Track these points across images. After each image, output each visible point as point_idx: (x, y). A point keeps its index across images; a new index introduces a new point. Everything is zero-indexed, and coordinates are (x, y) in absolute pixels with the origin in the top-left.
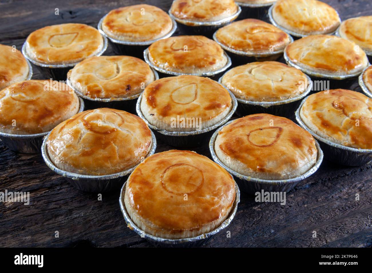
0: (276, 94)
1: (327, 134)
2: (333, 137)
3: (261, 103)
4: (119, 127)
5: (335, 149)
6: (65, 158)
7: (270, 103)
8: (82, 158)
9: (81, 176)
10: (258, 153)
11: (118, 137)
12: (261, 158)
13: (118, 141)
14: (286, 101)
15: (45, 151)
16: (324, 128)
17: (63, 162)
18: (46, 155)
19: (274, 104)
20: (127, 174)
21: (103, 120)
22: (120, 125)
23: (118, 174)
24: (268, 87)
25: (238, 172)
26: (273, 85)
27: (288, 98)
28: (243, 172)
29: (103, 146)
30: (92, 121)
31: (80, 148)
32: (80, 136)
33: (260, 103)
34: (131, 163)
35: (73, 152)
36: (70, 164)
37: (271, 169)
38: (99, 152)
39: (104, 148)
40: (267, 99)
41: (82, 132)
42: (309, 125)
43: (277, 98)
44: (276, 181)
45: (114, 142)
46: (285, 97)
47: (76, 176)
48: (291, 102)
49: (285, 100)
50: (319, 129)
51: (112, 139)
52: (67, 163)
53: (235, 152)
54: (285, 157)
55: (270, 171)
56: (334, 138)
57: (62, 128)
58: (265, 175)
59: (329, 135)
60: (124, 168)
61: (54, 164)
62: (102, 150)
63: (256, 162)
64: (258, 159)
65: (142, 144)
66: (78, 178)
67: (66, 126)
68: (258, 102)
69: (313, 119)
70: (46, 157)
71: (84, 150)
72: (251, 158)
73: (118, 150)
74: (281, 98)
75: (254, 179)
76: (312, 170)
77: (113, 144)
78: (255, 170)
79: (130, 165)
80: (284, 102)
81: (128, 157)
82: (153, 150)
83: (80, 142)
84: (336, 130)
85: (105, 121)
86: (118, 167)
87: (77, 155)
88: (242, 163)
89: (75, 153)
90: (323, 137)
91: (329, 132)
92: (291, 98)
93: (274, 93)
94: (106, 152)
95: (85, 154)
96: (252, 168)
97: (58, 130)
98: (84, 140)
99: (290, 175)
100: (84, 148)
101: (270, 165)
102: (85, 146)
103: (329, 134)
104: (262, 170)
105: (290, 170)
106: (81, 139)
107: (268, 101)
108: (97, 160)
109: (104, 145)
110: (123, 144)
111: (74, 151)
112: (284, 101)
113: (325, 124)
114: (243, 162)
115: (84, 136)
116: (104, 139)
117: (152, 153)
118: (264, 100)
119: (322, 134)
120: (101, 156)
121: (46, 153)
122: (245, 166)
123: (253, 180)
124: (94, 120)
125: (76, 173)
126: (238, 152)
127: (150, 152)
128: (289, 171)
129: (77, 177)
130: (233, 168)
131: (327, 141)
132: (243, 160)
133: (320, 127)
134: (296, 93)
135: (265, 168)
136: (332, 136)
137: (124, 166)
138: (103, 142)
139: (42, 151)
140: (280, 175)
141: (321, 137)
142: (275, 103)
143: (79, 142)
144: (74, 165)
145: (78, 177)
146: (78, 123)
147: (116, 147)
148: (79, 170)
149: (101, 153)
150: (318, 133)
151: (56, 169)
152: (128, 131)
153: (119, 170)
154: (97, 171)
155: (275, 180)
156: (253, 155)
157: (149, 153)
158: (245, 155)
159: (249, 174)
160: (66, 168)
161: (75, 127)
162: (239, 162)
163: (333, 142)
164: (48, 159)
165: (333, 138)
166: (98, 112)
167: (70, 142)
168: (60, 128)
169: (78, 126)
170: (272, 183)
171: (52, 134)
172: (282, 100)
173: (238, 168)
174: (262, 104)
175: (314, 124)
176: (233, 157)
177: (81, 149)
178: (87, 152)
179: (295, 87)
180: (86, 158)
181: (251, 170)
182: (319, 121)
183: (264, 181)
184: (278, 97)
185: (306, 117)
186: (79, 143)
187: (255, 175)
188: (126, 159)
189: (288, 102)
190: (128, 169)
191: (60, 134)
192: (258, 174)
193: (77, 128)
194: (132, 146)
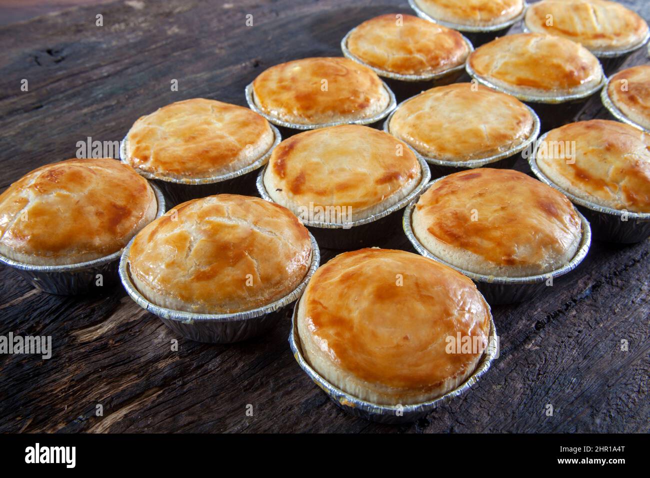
0: (492, 144)
1: (586, 191)
2: (596, 196)
3: (468, 162)
4: (255, 225)
5: (600, 216)
6: (165, 286)
7: (484, 160)
8: (196, 285)
9: (196, 316)
10: (497, 234)
11: (256, 244)
12: (504, 242)
13: (256, 250)
14: (508, 153)
15: (127, 276)
16: (581, 181)
17: (162, 294)
18: (129, 281)
19: (489, 161)
20: (277, 308)
21: (227, 215)
22: (257, 223)
23: (262, 309)
24: (477, 134)
25: (470, 269)
26: (484, 128)
27: (509, 149)
28: (478, 269)
29: (231, 261)
30: (207, 218)
31: (192, 267)
32: (189, 245)
33: (465, 162)
34: (281, 288)
35: (179, 275)
36: (175, 297)
37: (523, 258)
38: (225, 272)
39: (234, 264)
40: (477, 155)
41: (192, 238)
42: (554, 178)
43: (493, 151)
44: (535, 278)
45: (249, 254)
46: (505, 146)
47: (188, 316)
48: (515, 153)
49: (505, 151)
50: (573, 183)
51: (247, 248)
52: (170, 294)
53: (459, 237)
54: (541, 235)
55: (523, 263)
56: (599, 198)
57: (153, 233)
58: (515, 269)
59: (589, 193)
60: (271, 298)
61: (146, 297)
62: (230, 268)
63: (498, 250)
64: (499, 244)
65: (297, 254)
66: (193, 321)
67: (160, 229)
68: (461, 162)
69: (561, 169)
70: (129, 286)
71: (199, 271)
72: (487, 244)
73: (258, 266)
74: (499, 150)
75: (499, 279)
76: (581, 251)
77: (249, 257)
78: (499, 264)
79: (280, 292)
80: (504, 156)
81: (277, 278)
82: (317, 264)
83: (190, 256)
84: (599, 184)
85: (231, 216)
86: (260, 298)
87: (187, 279)
88: (476, 255)
89: (182, 277)
90: (579, 197)
91: (589, 188)
92: (513, 148)
93: (488, 143)
94: (239, 272)
95: (201, 277)
96: (493, 261)
97: (147, 237)
98: (197, 252)
99: (553, 264)
100: (198, 265)
101: (520, 252)
102: (200, 262)
103: (589, 191)
104: (511, 262)
105: (554, 256)
106: (191, 250)
107: (479, 159)
108: (222, 286)
109: (232, 259)
110: (265, 254)
111: (182, 273)
112: (504, 154)
113: (581, 175)
114: (475, 252)
115: (195, 246)
116: (232, 248)
117: (315, 268)
118: (471, 158)
119: (577, 191)
120: (230, 278)
121: (128, 278)
122: (481, 258)
123: (498, 281)
124: (210, 216)
125: (187, 311)
126: (464, 236)
127: (312, 268)
128: (552, 258)
129: (190, 318)
130: (459, 265)
131: (587, 202)
132: (476, 249)
133: (574, 180)
134: (520, 137)
135: (514, 257)
136: (593, 194)
137: (270, 295)
138: (231, 254)
139: (122, 275)
140: (539, 266)
141: (576, 196)
142: (491, 159)
143: (187, 256)
144: (183, 297)
145: (192, 319)
146: (182, 223)
147: (254, 261)
148: (193, 307)
149: (229, 274)
150: (570, 190)
151: (151, 306)
152: (271, 232)
153: (262, 301)
154: (224, 305)
155: (532, 275)
156: (490, 239)
157: (309, 269)
158: (477, 240)
159: (489, 271)
160: (167, 303)
161: (177, 231)
162: (470, 253)
163: (596, 203)
164: (134, 288)
165: (597, 198)
166: (214, 202)
167: (172, 256)
168: (149, 234)
169: (183, 227)
170: (529, 281)
171: (136, 244)
172: (501, 153)
173: (468, 264)
174: (469, 164)
175: (563, 175)
176: (457, 246)
177: (193, 269)
178: (204, 273)
179: (517, 127)
180: (204, 283)
181: (492, 265)
182: (572, 171)
183: (516, 279)
184: (495, 148)
185: (549, 165)
186: (189, 258)
187: (499, 271)
188: (273, 282)
189: (511, 155)
190: (277, 300)
191: (151, 244)
192: (503, 270)
193: (182, 232)
194: (281, 258)
